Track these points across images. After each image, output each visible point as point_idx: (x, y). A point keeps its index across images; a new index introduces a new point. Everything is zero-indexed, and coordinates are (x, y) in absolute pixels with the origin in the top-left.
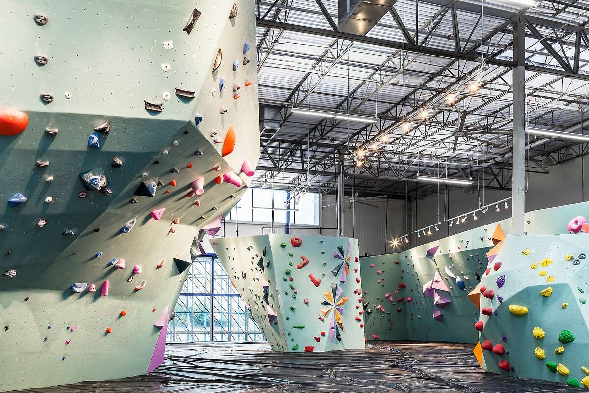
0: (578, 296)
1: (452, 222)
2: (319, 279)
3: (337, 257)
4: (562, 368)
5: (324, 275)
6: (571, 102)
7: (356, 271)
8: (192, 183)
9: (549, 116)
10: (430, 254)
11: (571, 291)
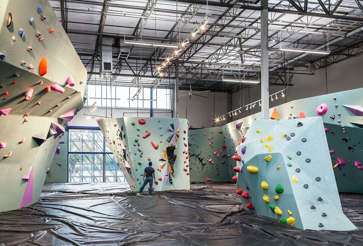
0: (287, 161)
1: (248, 107)
2: (157, 145)
3: (170, 131)
4: (278, 210)
5: (161, 142)
6: (319, 29)
7: (184, 139)
8: (24, 93)
9: (306, 38)
10: (238, 127)
11: (282, 158)
